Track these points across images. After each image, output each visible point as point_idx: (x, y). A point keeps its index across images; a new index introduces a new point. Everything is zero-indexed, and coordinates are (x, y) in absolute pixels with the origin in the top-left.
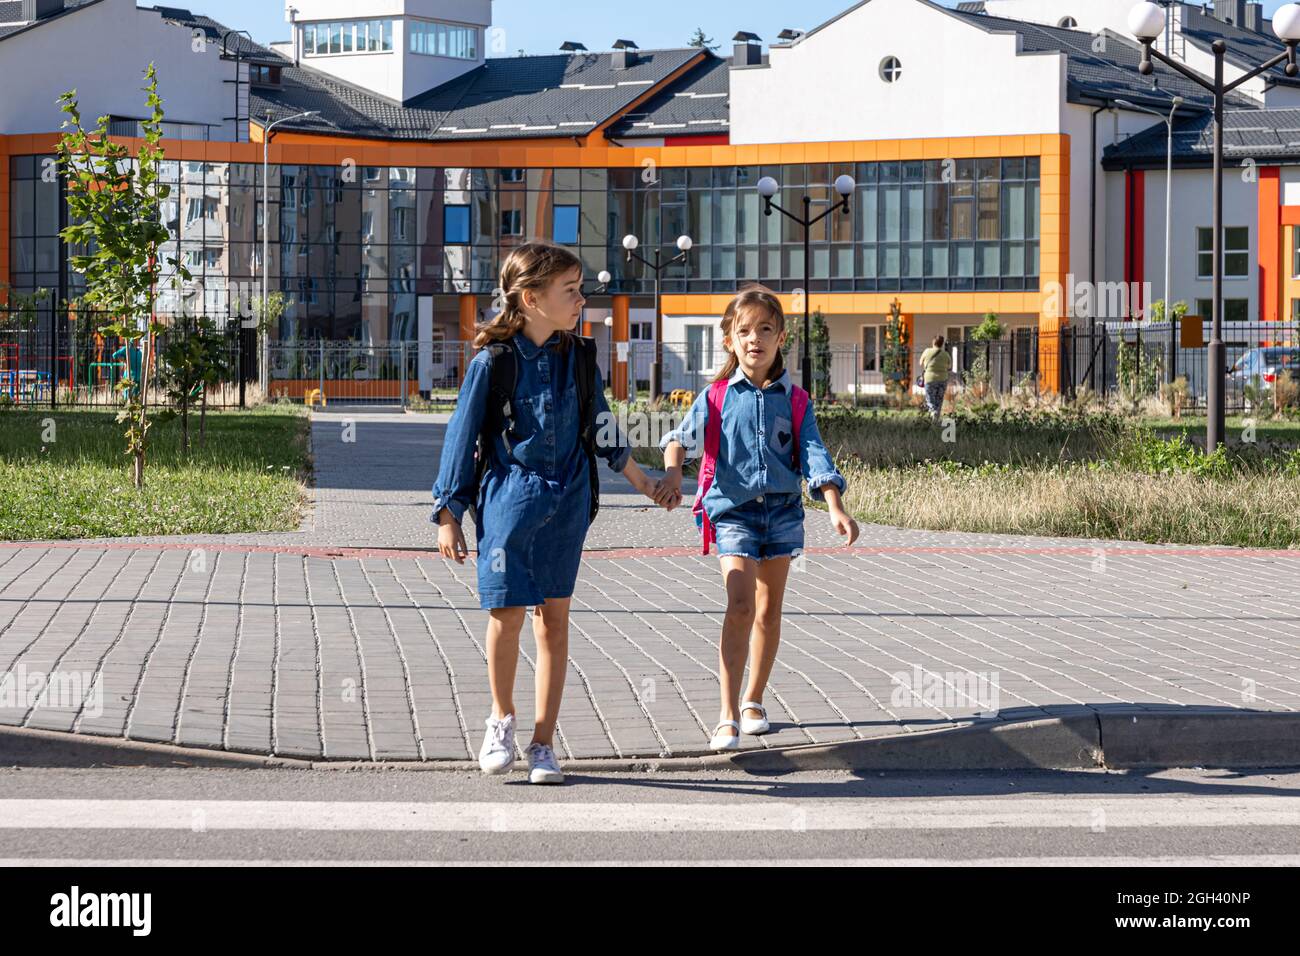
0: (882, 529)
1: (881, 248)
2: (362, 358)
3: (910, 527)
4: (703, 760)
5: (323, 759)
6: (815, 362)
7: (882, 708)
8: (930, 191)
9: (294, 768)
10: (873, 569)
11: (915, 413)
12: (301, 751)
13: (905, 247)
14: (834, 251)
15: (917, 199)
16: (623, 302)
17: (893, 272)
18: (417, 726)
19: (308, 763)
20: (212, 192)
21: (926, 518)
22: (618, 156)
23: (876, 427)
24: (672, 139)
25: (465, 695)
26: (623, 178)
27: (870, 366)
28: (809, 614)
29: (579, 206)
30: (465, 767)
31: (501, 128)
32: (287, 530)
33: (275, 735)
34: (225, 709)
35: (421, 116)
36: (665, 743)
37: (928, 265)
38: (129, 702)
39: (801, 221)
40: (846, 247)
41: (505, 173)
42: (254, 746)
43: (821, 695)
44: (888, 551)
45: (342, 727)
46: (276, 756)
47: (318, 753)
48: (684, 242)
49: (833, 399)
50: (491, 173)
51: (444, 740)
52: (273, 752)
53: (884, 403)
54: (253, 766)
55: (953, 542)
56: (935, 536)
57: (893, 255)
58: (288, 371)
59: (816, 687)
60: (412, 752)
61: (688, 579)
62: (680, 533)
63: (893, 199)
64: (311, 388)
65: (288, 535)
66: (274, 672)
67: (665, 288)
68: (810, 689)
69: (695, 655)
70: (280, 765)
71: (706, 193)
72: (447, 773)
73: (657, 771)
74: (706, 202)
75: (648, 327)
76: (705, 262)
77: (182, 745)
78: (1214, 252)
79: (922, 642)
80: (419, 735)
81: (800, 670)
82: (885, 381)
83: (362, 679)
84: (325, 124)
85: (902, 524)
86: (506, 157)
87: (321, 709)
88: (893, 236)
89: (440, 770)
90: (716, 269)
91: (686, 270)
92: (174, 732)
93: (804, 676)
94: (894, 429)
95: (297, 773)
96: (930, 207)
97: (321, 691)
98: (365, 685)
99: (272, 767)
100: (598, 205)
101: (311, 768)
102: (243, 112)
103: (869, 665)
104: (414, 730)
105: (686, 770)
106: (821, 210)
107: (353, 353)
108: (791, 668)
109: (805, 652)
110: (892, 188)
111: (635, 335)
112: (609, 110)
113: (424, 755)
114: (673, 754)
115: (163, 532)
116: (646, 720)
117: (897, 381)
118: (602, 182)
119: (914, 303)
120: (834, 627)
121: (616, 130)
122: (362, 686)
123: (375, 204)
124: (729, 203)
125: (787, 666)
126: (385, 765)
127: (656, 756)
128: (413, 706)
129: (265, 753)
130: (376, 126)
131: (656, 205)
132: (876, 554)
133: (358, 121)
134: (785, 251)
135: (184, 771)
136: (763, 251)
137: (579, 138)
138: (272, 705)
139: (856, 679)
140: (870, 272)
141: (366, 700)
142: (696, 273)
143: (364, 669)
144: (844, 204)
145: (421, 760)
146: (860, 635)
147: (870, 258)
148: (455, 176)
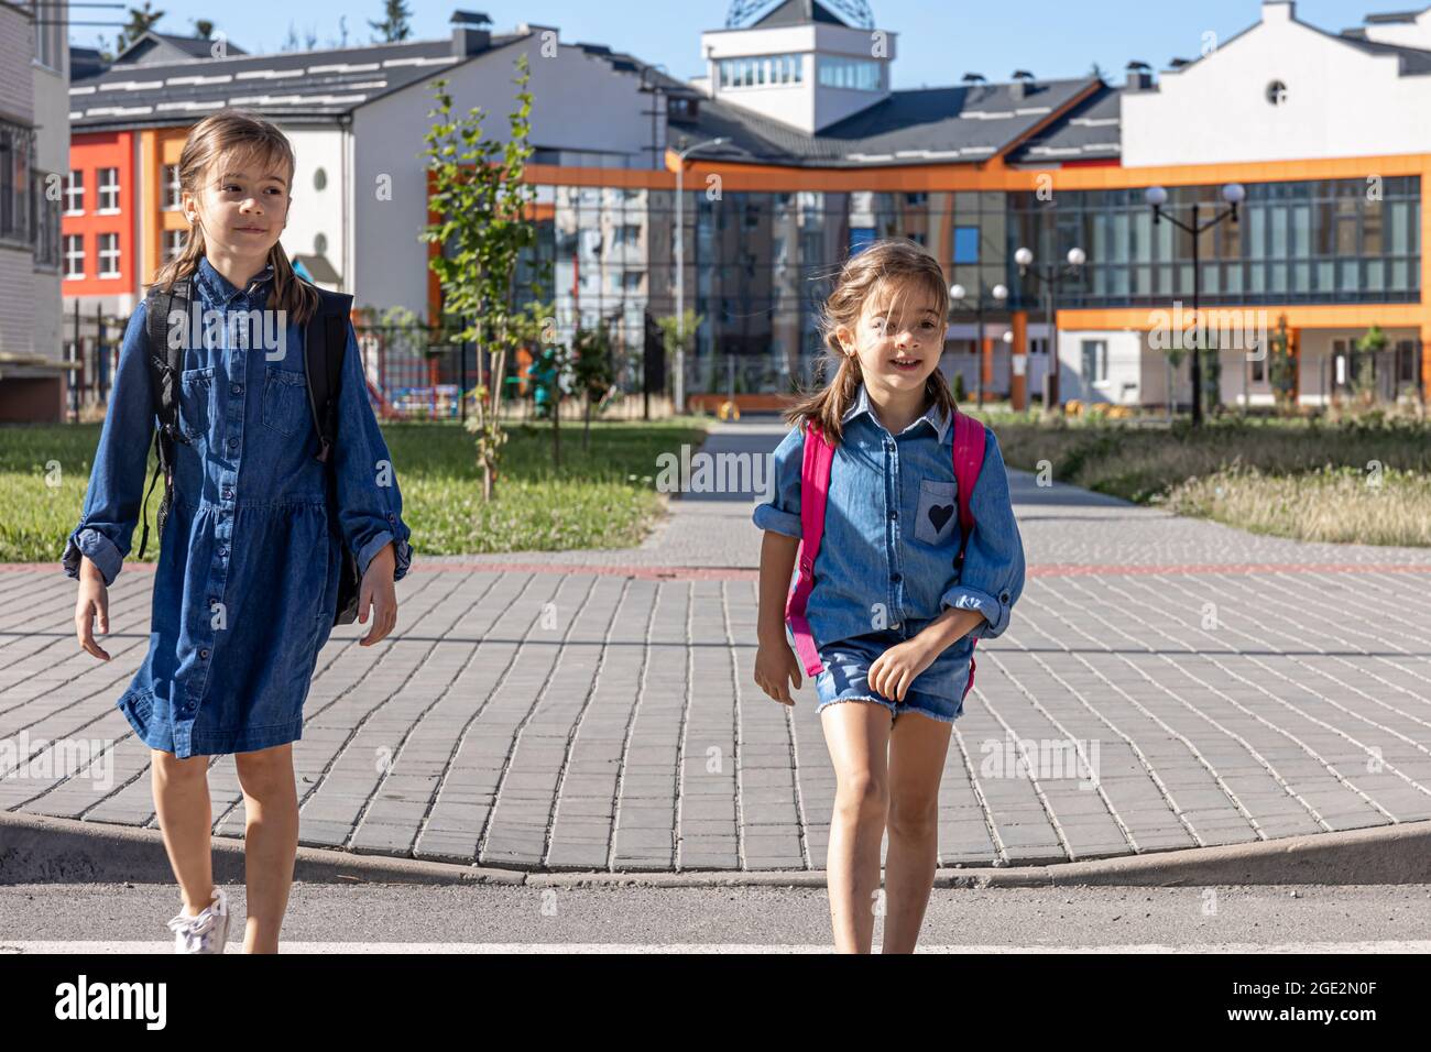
0: (1278, 543)
1: (1269, 264)
2: (774, 374)
3: (1309, 539)
4: (1053, 870)
5: (543, 869)
6: (1205, 373)
7: (1292, 793)
8: (1315, 209)
9: (500, 884)
10: (1271, 592)
11: (1306, 423)
12: (516, 858)
13: (1291, 263)
14: (1223, 267)
15: (1303, 217)
16: (1021, 318)
17: (1280, 287)
18: (679, 819)
19: (522, 874)
20: (633, 219)
21: (1327, 529)
22: (1015, 179)
23: (1265, 434)
24: (1068, 163)
25: (752, 772)
26: (1021, 200)
27: (1258, 377)
28: (1198, 653)
29: (979, 227)
30: (731, 881)
31: (905, 155)
32: (627, 547)
33: (487, 835)
34: (435, 793)
35: (831, 145)
36: (1002, 845)
37: (1314, 281)
38: (312, 785)
39: (1190, 230)
40: (1235, 263)
41: (911, 197)
42: (452, 851)
43: (1210, 772)
44: (1287, 569)
45: (579, 820)
46: (481, 865)
47: (536, 860)
48: (1075, 255)
49: (1223, 409)
50: (898, 198)
51: (710, 839)
52: (477, 861)
53: (1271, 412)
54: (445, 881)
55: (1359, 558)
56: (1337, 550)
57: (1280, 272)
58: (705, 385)
59: (1203, 760)
60: (664, 858)
61: (1059, 605)
62: (1056, 549)
63: (1280, 217)
64: (724, 401)
65: (625, 553)
66: (515, 739)
67: (1061, 304)
68: (1194, 763)
69: (1051, 711)
70: (482, 880)
71: (1099, 213)
72: (706, 891)
73: (989, 886)
74: (1100, 222)
75: (1045, 343)
76: (1100, 278)
77: (356, 851)
79: (1333, 691)
80: (679, 831)
81: (1184, 734)
82: (1274, 392)
83: (624, 749)
84: (738, 154)
85: (1299, 537)
86: (909, 182)
87: (560, 794)
88: (1280, 252)
89: (698, 885)
90: (1110, 286)
91: (1081, 287)
92: (352, 832)
93: (1189, 744)
94: (1285, 436)
95: (505, 890)
96: (1315, 226)
97: (568, 766)
98: (625, 758)
99: (471, 882)
100: (996, 225)
101: (524, 884)
102: (661, 142)
103: (1271, 726)
104: (675, 822)
105: (1027, 886)
106: (1211, 218)
107: (767, 369)
108: (1172, 732)
109: (1190, 707)
110: (1279, 206)
111: (1034, 349)
112: (1008, 137)
113: (678, 864)
114: (1011, 861)
115: (489, 550)
116: (979, 810)
117: (1285, 391)
118: (1000, 204)
119: (1300, 316)
120: (1226, 670)
121: (1014, 156)
122: (622, 759)
123: (784, 229)
124: (1122, 223)
125: (1166, 728)
126: (623, 878)
127: (988, 865)
128: (681, 788)
129: (466, 862)
130: (788, 155)
131: (1052, 225)
132: (1272, 573)
133: (770, 150)
134: (1176, 268)
135: (352, 889)
136: (1155, 269)
137: (980, 164)
138: (498, 787)
139: (1255, 748)
140: (1258, 286)
141: (622, 780)
142: (1090, 289)
143: (631, 733)
144: (1233, 213)
145: (674, 870)
146: (1257, 681)
147: (1258, 274)
148: (864, 201)
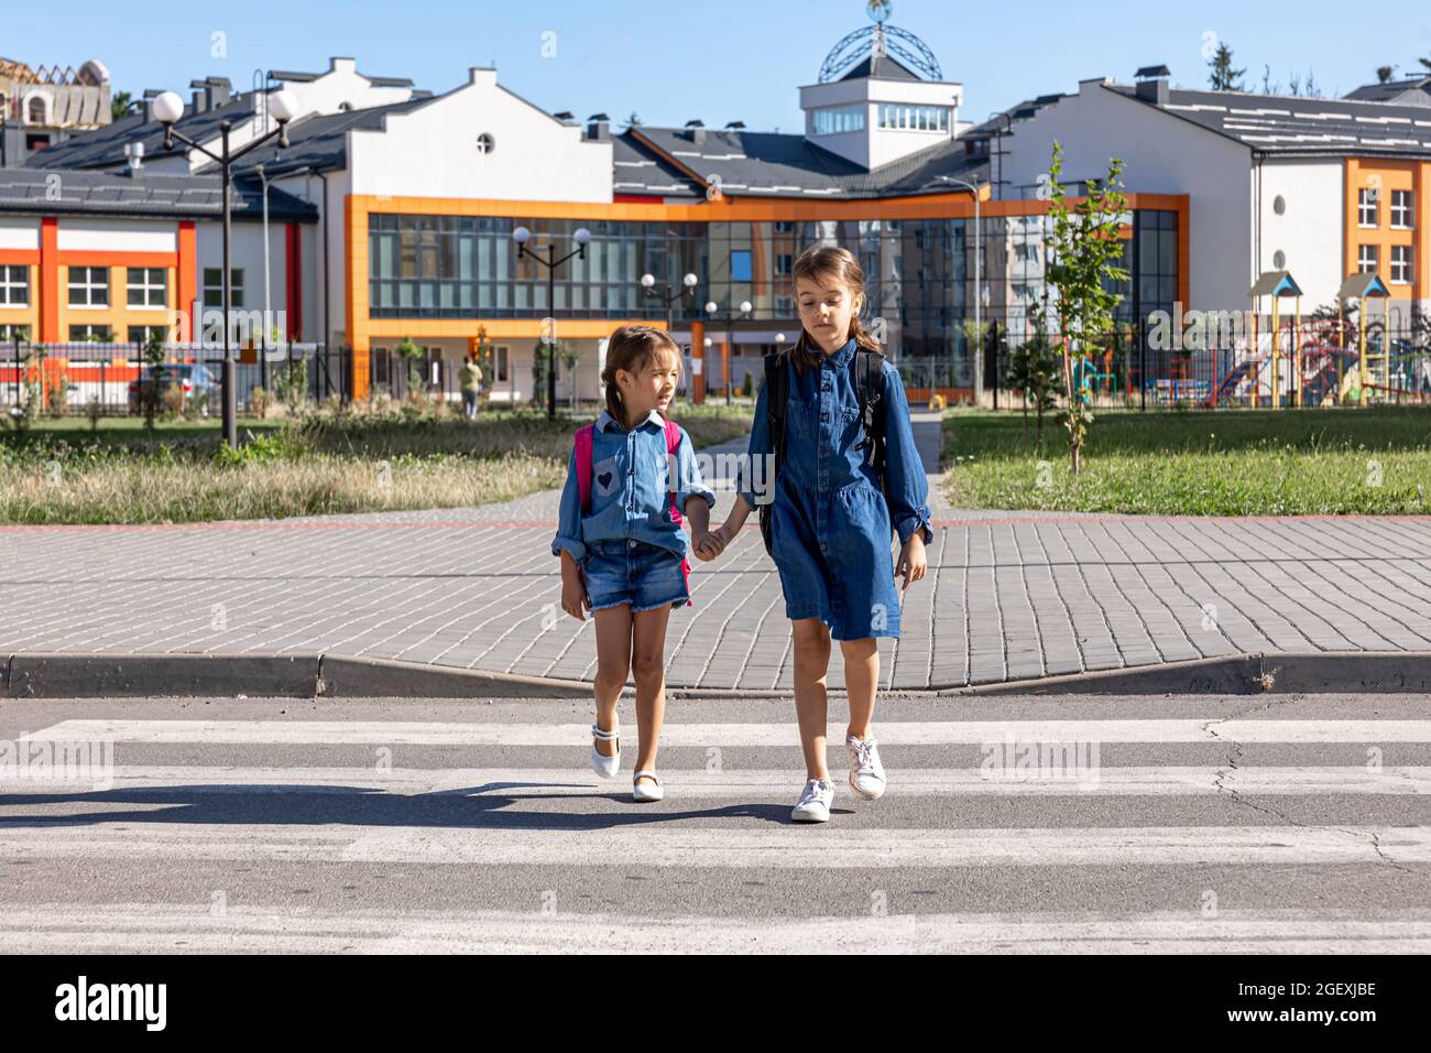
17: (484, 304)
55: (436, 518)
57: (484, 291)
63: (484, 246)
78: (230, 288)
88: (484, 275)
110: (484, 237)
